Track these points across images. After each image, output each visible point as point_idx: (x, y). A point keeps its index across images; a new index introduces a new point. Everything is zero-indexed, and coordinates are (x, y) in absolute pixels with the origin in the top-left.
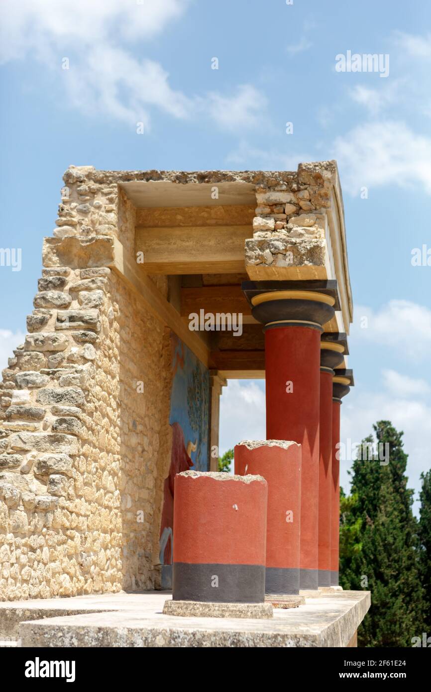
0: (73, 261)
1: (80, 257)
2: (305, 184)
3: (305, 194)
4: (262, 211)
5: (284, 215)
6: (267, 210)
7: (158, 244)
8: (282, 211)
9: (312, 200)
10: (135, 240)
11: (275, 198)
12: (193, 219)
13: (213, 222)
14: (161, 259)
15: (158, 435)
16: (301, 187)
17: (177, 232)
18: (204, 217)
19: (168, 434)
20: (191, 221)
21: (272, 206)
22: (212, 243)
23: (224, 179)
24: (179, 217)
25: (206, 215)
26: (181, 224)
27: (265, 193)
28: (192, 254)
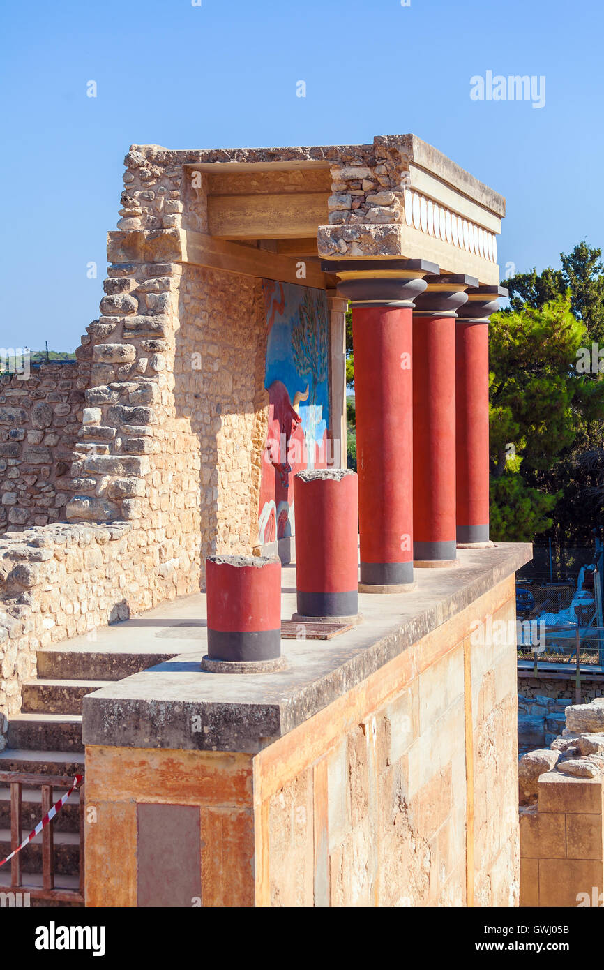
0: (139, 254)
1: (146, 251)
2: (382, 159)
3: (383, 170)
4: (338, 188)
5: (361, 191)
6: (344, 186)
7: (233, 215)
8: (360, 186)
9: (391, 176)
10: (208, 211)
11: (351, 175)
12: (270, 185)
13: (291, 188)
14: (238, 232)
15: (252, 403)
16: (378, 162)
17: (253, 201)
18: (280, 182)
19: (264, 400)
20: (268, 187)
21: (349, 181)
22: (291, 213)
23: (295, 157)
24: (255, 183)
25: (283, 180)
26: (257, 191)
27: (340, 169)
28: (270, 226)
